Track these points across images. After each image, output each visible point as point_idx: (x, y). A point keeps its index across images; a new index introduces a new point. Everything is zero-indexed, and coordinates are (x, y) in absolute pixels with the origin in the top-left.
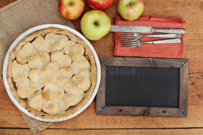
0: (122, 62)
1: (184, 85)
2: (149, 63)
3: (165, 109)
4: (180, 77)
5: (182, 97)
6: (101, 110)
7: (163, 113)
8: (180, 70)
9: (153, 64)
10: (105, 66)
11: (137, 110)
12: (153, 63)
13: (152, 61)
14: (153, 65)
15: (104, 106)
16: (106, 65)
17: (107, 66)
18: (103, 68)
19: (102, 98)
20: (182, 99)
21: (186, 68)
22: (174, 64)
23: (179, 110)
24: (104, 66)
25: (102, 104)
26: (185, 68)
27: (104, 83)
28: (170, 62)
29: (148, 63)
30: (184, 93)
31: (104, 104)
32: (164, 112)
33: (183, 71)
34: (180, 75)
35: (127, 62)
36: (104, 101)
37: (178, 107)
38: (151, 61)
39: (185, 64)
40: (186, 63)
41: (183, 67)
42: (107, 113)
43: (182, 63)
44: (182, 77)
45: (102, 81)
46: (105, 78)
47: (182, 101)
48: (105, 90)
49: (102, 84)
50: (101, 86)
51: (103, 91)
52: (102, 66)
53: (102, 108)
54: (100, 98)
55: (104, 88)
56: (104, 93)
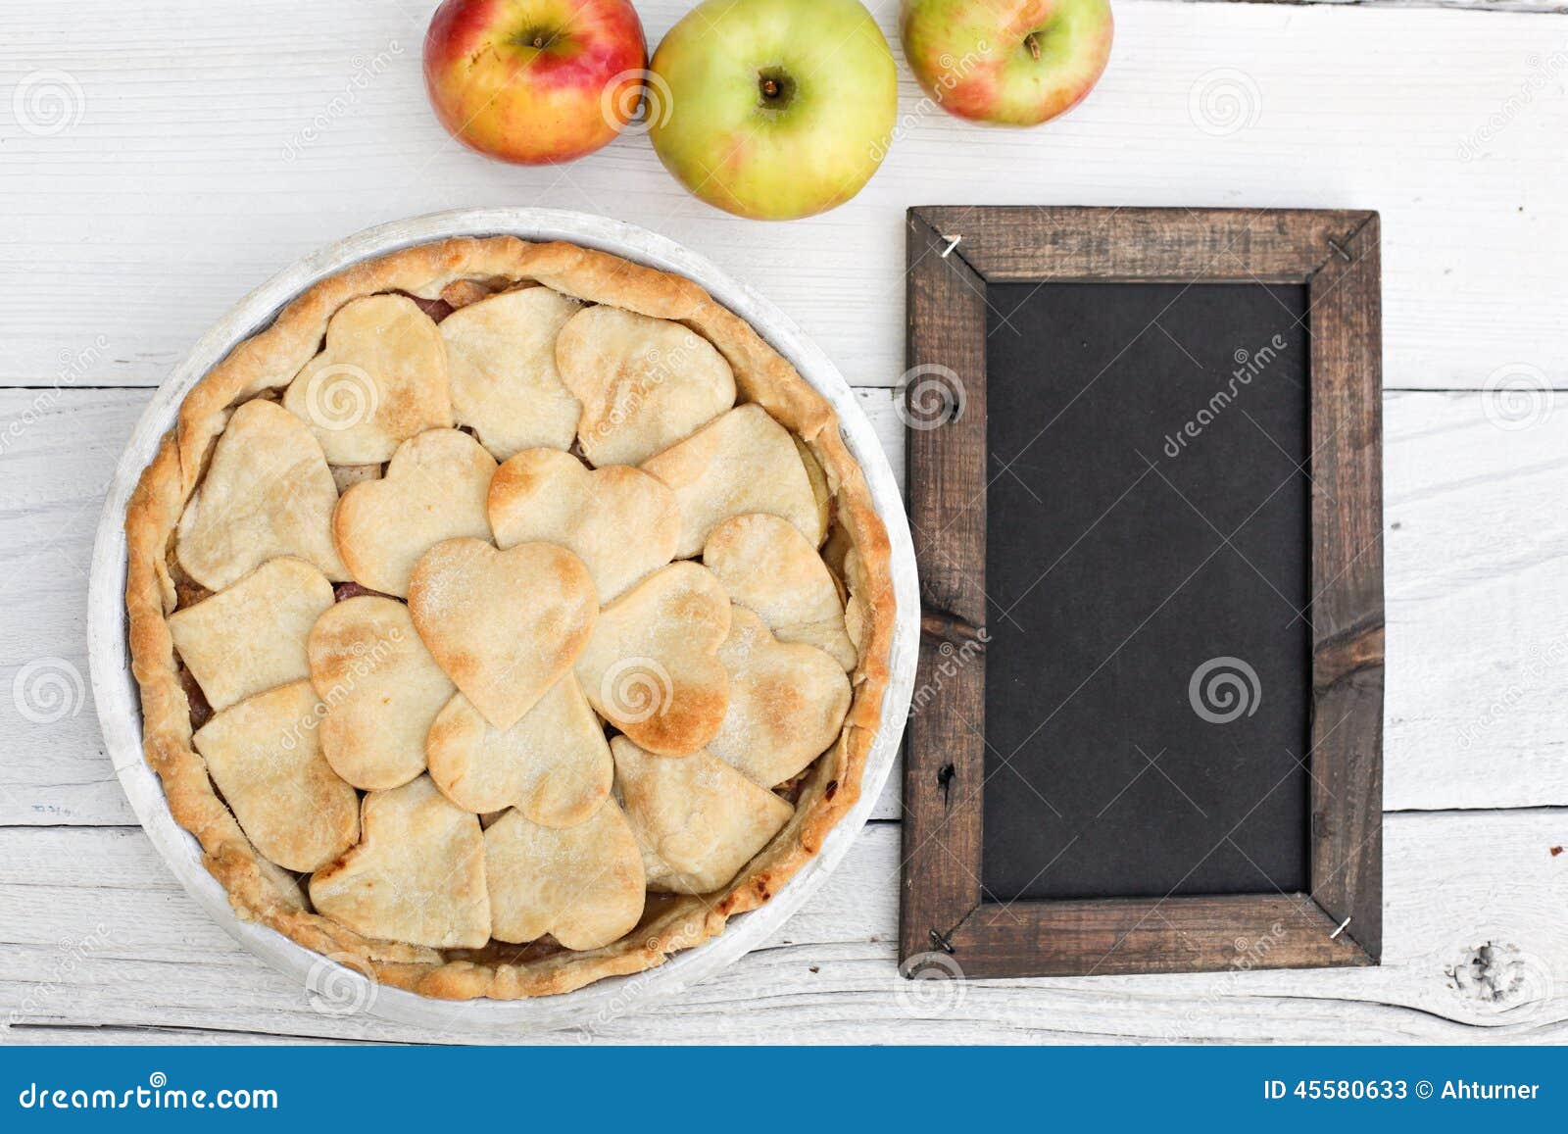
0: (1346, 411)
1: (1170, 934)
2: (1345, 638)
3: (971, 789)
4: (1242, 898)
5: (1071, 926)
6: (947, 243)
7: (934, 773)
8: (1299, 895)
9: (1337, 665)
10: (1309, 275)
11: (956, 544)
12: (1343, 670)
13: (1359, 659)
14: (1332, 670)
15: (982, 267)
16: (1314, 287)
17: (1305, 289)
18: (1294, 256)
19: (1048, 249)
20: (1062, 926)
21: (1314, 946)
22: (1338, 841)
23: (968, 906)
24: (1306, 270)
25: (1002, 251)
26: (1311, 939)
27: (1176, 267)
28: (1353, 806)
29: (1347, 626)
31: (994, 275)
32: (947, 775)
33: (1291, 924)
34: (1256, 897)
35: (1345, 456)
36: (1025, 273)
37: (993, 895)
38: (1364, 653)
39: (1348, 934)
40: (1350, 945)
41: (1322, 918)
42: (931, 299)
43: (1350, 909)
44: (1237, 918)
45: (1188, 252)
46: (1212, 276)
47: (1042, 923)
48: (1114, 277)
49: (1166, 256)
50: (1145, 248)
51: (1110, 264)
52: (1305, 252)
53: (972, 254)
54: (1049, 238)
55: (1134, 268)
56: (1088, 269)
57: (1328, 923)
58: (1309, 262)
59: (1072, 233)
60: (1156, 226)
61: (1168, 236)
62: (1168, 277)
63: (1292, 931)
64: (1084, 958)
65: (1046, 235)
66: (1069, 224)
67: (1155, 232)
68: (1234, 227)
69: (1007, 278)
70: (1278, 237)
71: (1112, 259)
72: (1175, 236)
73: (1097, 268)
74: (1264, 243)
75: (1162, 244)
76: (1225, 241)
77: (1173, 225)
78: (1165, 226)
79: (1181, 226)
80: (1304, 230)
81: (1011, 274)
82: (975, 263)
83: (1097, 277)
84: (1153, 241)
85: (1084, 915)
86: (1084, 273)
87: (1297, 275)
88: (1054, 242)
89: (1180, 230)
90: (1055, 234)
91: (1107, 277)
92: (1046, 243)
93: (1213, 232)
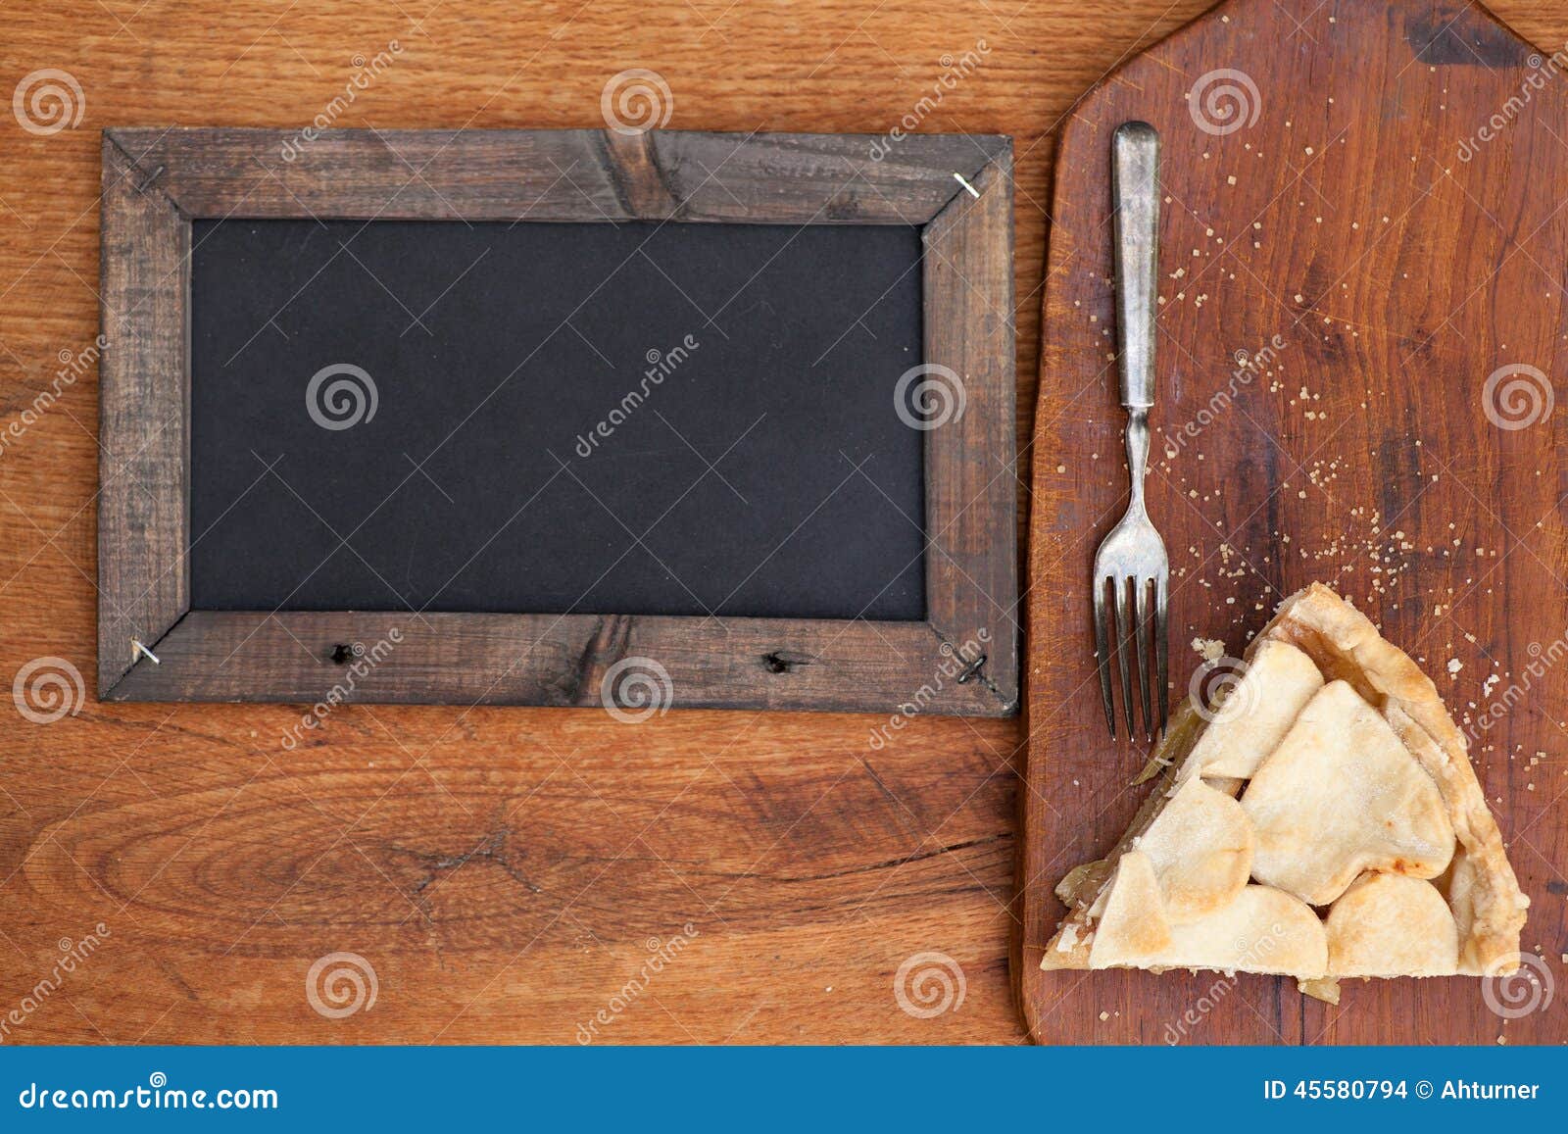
0: (346, 174)
2: (618, 178)
3: (788, 634)
4: (928, 307)
5: (957, 514)
6: (142, 657)
7: (773, 678)
8: (925, 238)
9: (651, 190)
10: (182, 218)
11: (502, 650)
12: (657, 182)
13: (643, 161)
14: (656, 196)
15: (170, 616)
16: (195, 211)
17: (197, 222)
18: (159, 234)
19: (149, 536)
20: (956, 525)
21: (987, 219)
22: (860, 188)
23: (931, 638)
24: (175, 221)
25: (152, 590)
26: (979, 223)
27: (171, 381)
28: (820, 170)
29: (603, 176)
30: (972, 465)
31: (181, 601)
32: (777, 663)
33: (959, 247)
34: (928, 289)
35: (399, 177)
36: (178, 563)
37: (918, 611)
38: (637, 156)
39: (974, 178)
40: (987, 174)
41: (953, 209)
42: (209, 677)
43: (942, 175)
44: (951, 314)
45: (153, 365)
46: (183, 337)
47: (952, 550)
48: (183, 456)
49: (158, 393)
50: (149, 417)
51: (168, 460)
52: (154, 222)
53: (156, 628)
54: (137, 535)
55: (173, 432)
56: (173, 487)
57: (961, 200)
58: (164, 217)
59: (130, 506)
60: (123, 404)
61: (134, 390)
62: (184, 391)
63: (969, 248)
64: (995, 499)
65: (133, 538)
66: (120, 510)
67: (128, 406)
68: (123, 309)
69: (184, 587)
70: (136, 254)
71: (162, 458)
72: (133, 381)
73: (173, 477)
74: (143, 272)
75: (144, 397)
76: (141, 320)
77: (121, 385)
78: (122, 393)
79: (122, 374)
80: (127, 223)
81: (180, 581)
82: (166, 625)
83: (183, 477)
84: (140, 408)
85: (943, 499)
86: (178, 493)
87: (181, 230)
88: (142, 528)
89: (127, 374)
90: (132, 527)
91: (184, 465)
92: (144, 539)
93: (129, 335)
